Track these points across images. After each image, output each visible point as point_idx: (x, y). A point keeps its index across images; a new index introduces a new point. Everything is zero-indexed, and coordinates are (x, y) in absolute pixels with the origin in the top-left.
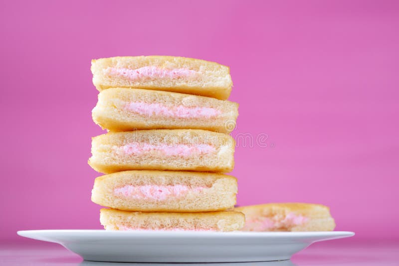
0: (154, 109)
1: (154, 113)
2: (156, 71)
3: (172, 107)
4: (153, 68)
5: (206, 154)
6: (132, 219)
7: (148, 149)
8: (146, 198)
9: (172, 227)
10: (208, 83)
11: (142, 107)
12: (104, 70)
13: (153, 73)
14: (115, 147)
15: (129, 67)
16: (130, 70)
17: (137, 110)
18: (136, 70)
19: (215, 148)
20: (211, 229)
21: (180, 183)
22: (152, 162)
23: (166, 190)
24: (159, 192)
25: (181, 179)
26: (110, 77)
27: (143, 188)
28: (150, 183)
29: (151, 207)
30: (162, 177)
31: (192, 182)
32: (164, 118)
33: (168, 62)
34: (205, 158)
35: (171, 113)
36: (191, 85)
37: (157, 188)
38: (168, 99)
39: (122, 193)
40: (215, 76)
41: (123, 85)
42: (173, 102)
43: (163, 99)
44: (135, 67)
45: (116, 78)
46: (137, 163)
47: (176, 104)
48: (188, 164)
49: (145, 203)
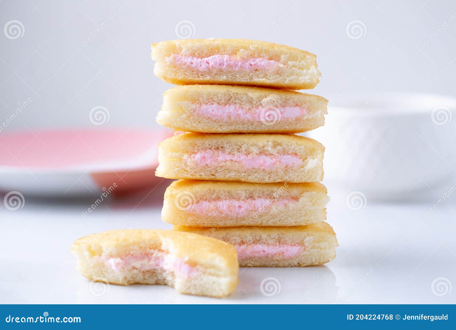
0: (229, 113)
1: (229, 117)
2: (229, 62)
3: (250, 109)
4: (226, 57)
5: (291, 167)
7: (224, 159)
8: (223, 215)
11: (216, 112)
12: (166, 58)
13: (225, 64)
14: (186, 156)
15: (196, 54)
16: (198, 58)
17: (209, 115)
18: (206, 59)
19: (301, 160)
20: (297, 245)
21: (262, 196)
22: (230, 174)
23: (246, 205)
24: (238, 208)
25: (263, 192)
26: (175, 67)
27: (220, 203)
28: (227, 198)
29: (229, 223)
30: (241, 190)
32: (241, 122)
33: (242, 50)
34: (290, 171)
35: (248, 116)
36: (272, 80)
37: (236, 204)
38: (245, 98)
39: (196, 210)
40: (299, 68)
41: (191, 78)
42: (251, 103)
43: (238, 99)
44: (204, 55)
45: (181, 68)
46: (212, 175)
47: (255, 104)
48: (271, 179)
49: (223, 220)
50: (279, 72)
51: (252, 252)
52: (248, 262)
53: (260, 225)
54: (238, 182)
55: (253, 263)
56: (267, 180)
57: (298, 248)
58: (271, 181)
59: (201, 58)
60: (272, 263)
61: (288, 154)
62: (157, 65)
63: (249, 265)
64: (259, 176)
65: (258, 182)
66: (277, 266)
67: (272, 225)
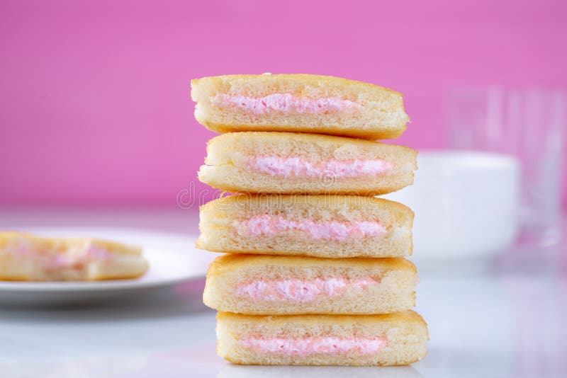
0: (293, 167)
1: (293, 173)
2: (292, 103)
3: (318, 162)
4: (288, 97)
5: (372, 237)
6: (264, 327)
7: (285, 227)
8: (283, 299)
9: (321, 335)
10: (371, 122)
11: (275, 166)
12: (211, 98)
13: (287, 105)
14: (235, 223)
15: (249, 93)
16: (251, 97)
17: (267, 170)
18: (263, 99)
19: (384, 228)
20: (377, 339)
21: (333, 275)
22: (292, 247)
23: (314, 287)
24: (302, 291)
25: (335, 270)
26: (221, 109)
27: (280, 284)
28: (289, 277)
29: (290, 310)
30: (308, 268)
31: (350, 274)
32: (308, 179)
33: (308, 87)
34: (371, 243)
35: (318, 171)
36: (347, 125)
37: (299, 284)
38: (312, 149)
39: (247, 293)
40: (382, 110)
41: (242, 123)
42: (321, 154)
43: (304, 149)
44: (259, 93)
45: (230, 111)
46: (270, 247)
47: (325, 156)
48: (345, 252)
49: (283, 306)
50: (356, 116)
51: (320, 347)
52: (313, 359)
53: (330, 313)
54: (303, 256)
55: (320, 361)
56: (341, 255)
57: (380, 342)
58: (346, 255)
59: (256, 98)
60: (345, 361)
61: (367, 220)
62: (198, 107)
63: (314, 363)
64: (330, 249)
65: (329, 256)
66: (351, 365)
67: (346, 312)
